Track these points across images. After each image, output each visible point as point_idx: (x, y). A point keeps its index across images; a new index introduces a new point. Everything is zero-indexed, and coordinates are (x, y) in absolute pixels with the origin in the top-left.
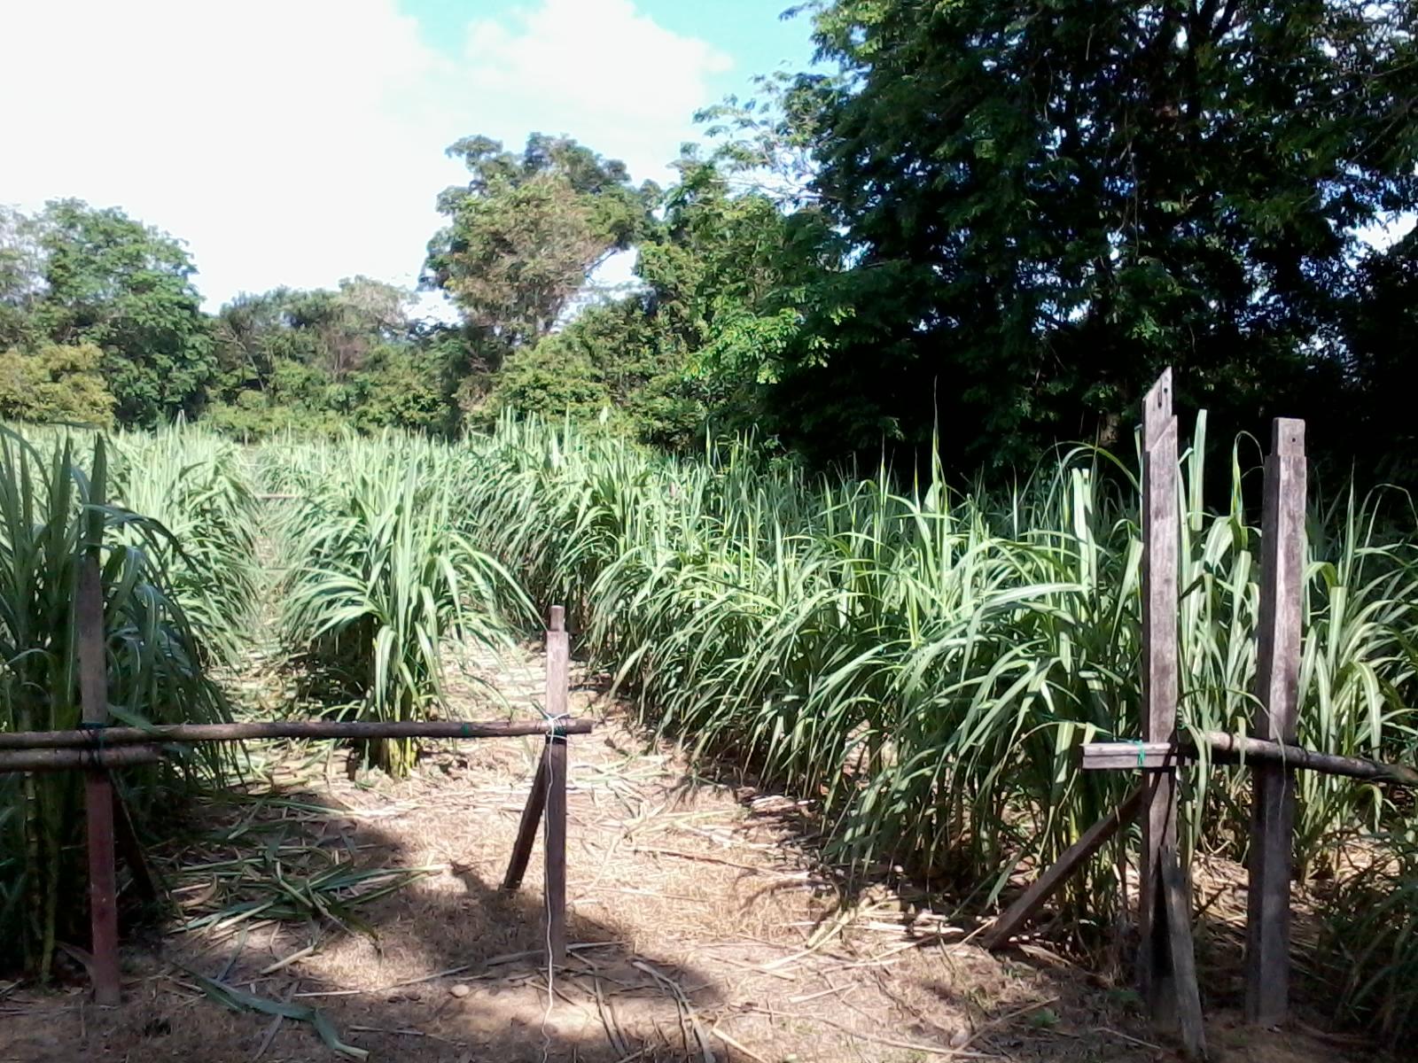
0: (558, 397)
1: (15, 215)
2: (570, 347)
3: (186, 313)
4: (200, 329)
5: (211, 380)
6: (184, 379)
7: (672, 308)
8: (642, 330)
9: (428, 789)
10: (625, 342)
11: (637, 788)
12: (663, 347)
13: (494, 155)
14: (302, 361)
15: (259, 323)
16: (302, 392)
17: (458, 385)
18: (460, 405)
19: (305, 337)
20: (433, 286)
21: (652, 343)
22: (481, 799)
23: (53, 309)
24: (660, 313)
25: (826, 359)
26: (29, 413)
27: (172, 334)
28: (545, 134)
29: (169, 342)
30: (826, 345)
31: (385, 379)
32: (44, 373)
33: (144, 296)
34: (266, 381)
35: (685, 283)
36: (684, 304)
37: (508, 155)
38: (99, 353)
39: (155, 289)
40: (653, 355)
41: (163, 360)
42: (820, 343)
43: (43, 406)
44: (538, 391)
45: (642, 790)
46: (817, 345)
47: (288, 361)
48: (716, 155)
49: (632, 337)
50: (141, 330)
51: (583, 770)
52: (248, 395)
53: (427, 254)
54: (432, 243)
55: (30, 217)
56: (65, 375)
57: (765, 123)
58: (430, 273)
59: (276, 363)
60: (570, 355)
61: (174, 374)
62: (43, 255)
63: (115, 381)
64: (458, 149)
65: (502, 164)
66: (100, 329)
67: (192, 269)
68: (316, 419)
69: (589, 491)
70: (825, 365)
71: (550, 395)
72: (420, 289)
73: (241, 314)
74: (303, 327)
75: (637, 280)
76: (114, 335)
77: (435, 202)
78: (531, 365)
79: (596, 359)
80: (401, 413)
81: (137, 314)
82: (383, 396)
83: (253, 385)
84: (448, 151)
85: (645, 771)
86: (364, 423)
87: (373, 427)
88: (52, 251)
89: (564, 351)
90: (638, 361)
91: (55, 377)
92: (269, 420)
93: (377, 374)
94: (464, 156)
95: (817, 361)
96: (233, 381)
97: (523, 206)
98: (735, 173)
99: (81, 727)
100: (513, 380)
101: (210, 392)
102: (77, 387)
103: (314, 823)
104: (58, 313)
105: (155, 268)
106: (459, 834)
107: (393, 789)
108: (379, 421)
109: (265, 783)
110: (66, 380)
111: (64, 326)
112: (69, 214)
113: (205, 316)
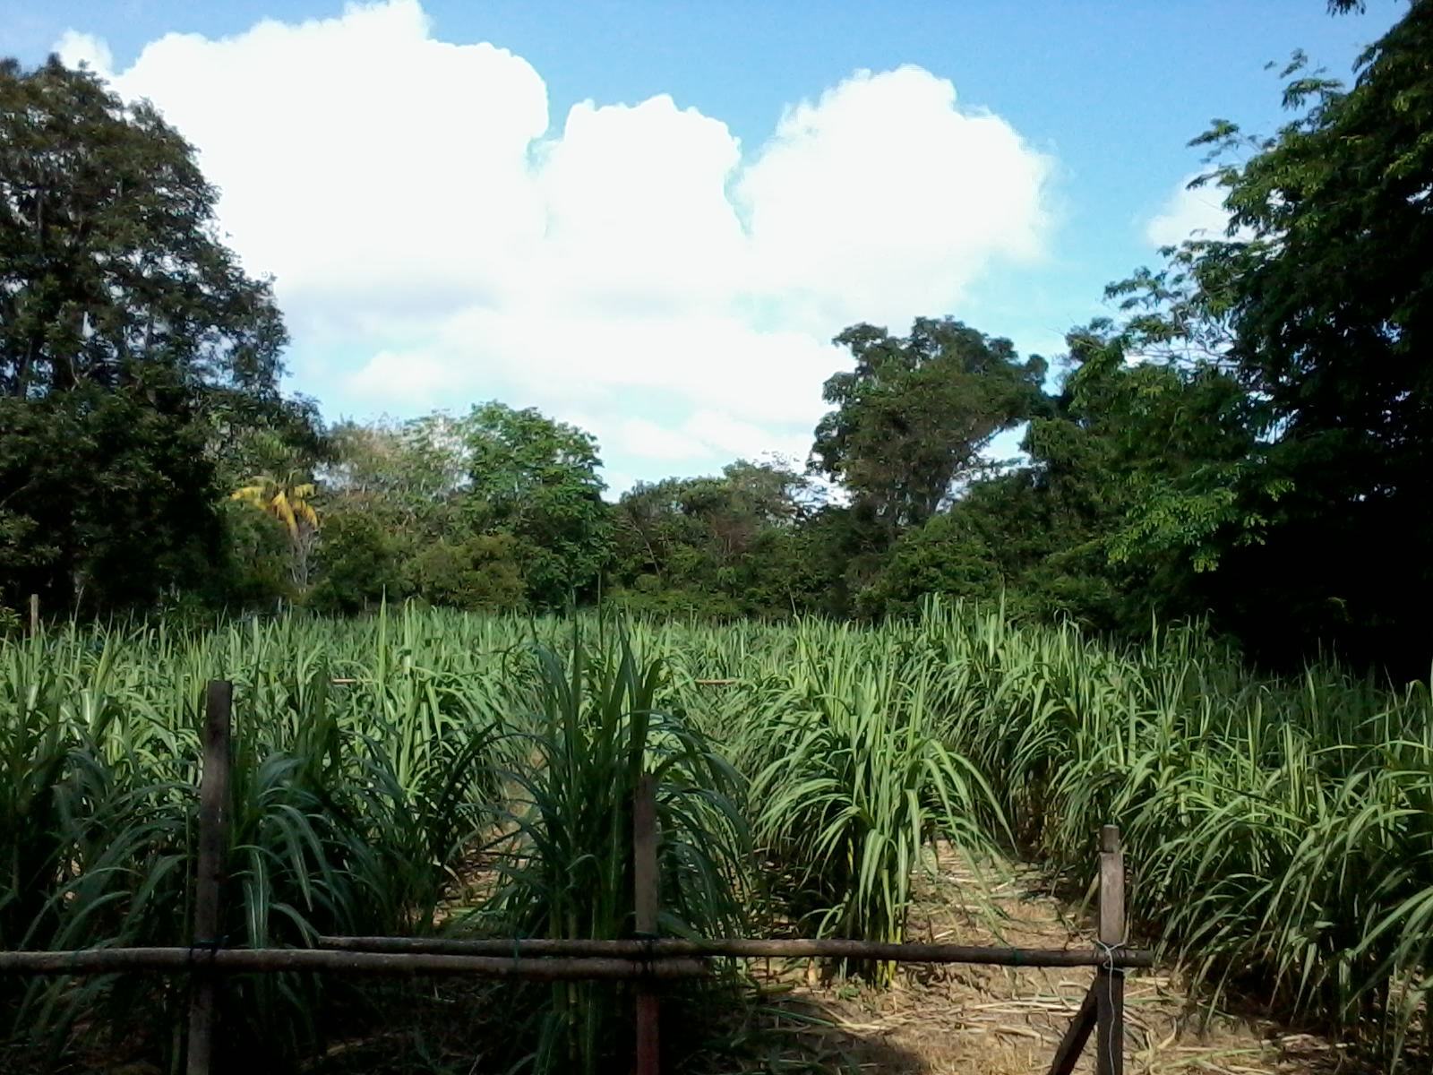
0: (954, 575)
1: (446, 419)
2: (962, 526)
3: (591, 503)
4: (602, 517)
5: (611, 566)
6: (589, 564)
7: (1064, 483)
8: (1034, 506)
9: (911, 1003)
10: (1016, 518)
11: (1137, 1014)
12: (1056, 523)
13: (879, 341)
14: (694, 545)
15: (655, 511)
16: (694, 574)
17: (846, 565)
18: (849, 586)
19: (696, 522)
20: (820, 470)
21: (1045, 520)
22: (971, 1017)
23: (474, 503)
24: (1052, 489)
25: (1263, 537)
26: (453, 598)
27: (579, 521)
28: (930, 317)
29: (575, 530)
30: (1263, 522)
31: (772, 561)
32: (467, 563)
33: (554, 489)
34: (661, 566)
35: (1078, 458)
36: (1078, 480)
37: (894, 340)
38: (515, 541)
39: (564, 481)
40: (1046, 531)
41: (571, 546)
42: (1256, 521)
43: (465, 592)
44: (933, 569)
45: (1143, 1016)
46: (1253, 523)
47: (681, 546)
48: (1127, 330)
49: (1023, 514)
50: (550, 520)
51: (1072, 990)
52: (645, 579)
53: (814, 440)
54: (819, 430)
55: (458, 420)
56: (485, 563)
57: (1178, 294)
58: (818, 458)
59: (671, 547)
60: (962, 534)
61: (580, 558)
62: (467, 453)
63: (529, 566)
64: (843, 339)
65: (886, 349)
66: (513, 520)
67: (598, 463)
68: (707, 602)
69: (1042, 684)
70: (1263, 543)
71: (944, 574)
72: (808, 473)
73: (640, 503)
74: (694, 513)
75: (1027, 456)
76: (526, 525)
77: (821, 390)
78: (923, 545)
79: (988, 538)
80: (787, 594)
81: (548, 505)
82: (770, 577)
83: (649, 569)
84: (835, 341)
85: (1141, 995)
86: (753, 605)
87: (760, 608)
88: (476, 450)
89: (957, 530)
90: (1029, 538)
91: (476, 565)
92: (664, 602)
93: (763, 556)
94: (850, 345)
95: (1253, 540)
96: (631, 565)
97: (919, 388)
98: (1149, 346)
99: (637, 937)
100: (905, 560)
101: (610, 576)
102: (494, 574)
103: (808, 1035)
104: (479, 506)
105: (564, 462)
106: (961, 1057)
107: (877, 1000)
108: (765, 602)
109: (750, 988)
110: (484, 569)
111: (483, 516)
112: (491, 416)
113: (607, 504)
